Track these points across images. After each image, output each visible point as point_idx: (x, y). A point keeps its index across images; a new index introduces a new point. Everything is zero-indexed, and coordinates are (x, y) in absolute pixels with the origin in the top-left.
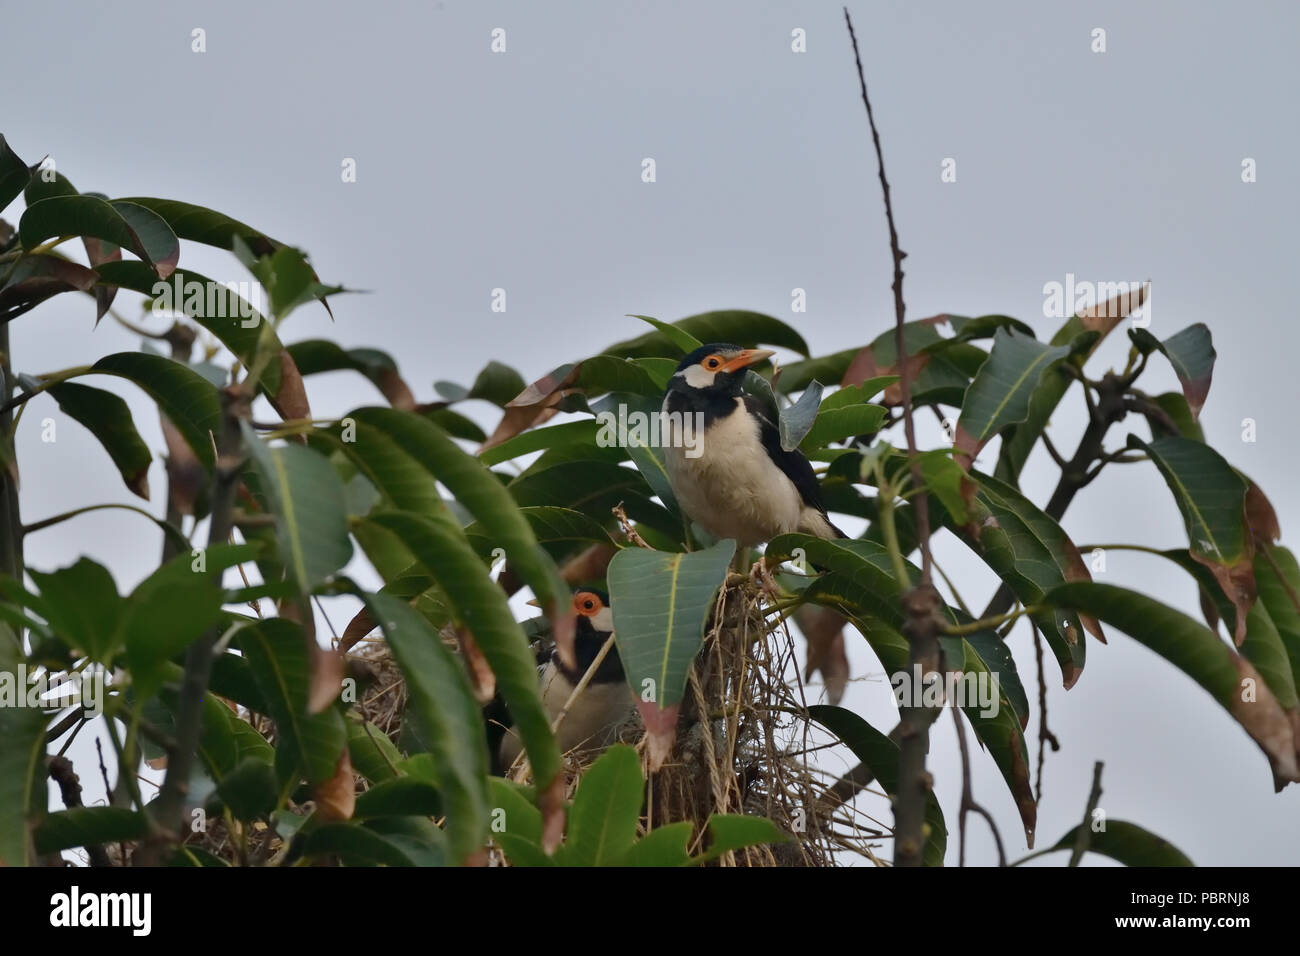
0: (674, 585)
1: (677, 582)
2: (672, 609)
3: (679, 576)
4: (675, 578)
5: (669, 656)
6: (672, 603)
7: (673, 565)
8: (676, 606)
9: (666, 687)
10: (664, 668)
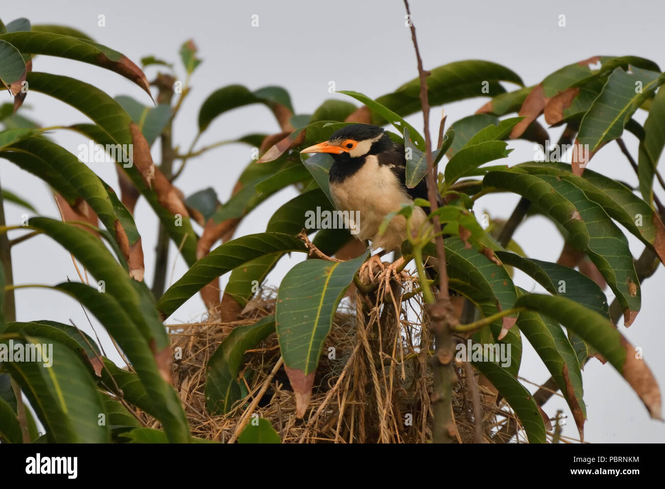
0: (326, 286)
1: (328, 285)
2: (321, 304)
3: (330, 280)
4: (327, 282)
5: (314, 338)
6: (322, 300)
7: (329, 271)
8: (325, 302)
9: (310, 360)
10: (310, 346)
